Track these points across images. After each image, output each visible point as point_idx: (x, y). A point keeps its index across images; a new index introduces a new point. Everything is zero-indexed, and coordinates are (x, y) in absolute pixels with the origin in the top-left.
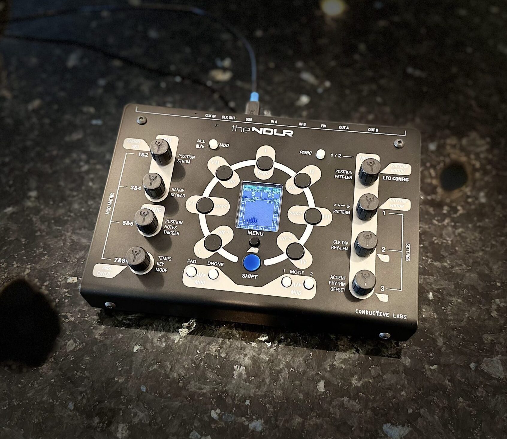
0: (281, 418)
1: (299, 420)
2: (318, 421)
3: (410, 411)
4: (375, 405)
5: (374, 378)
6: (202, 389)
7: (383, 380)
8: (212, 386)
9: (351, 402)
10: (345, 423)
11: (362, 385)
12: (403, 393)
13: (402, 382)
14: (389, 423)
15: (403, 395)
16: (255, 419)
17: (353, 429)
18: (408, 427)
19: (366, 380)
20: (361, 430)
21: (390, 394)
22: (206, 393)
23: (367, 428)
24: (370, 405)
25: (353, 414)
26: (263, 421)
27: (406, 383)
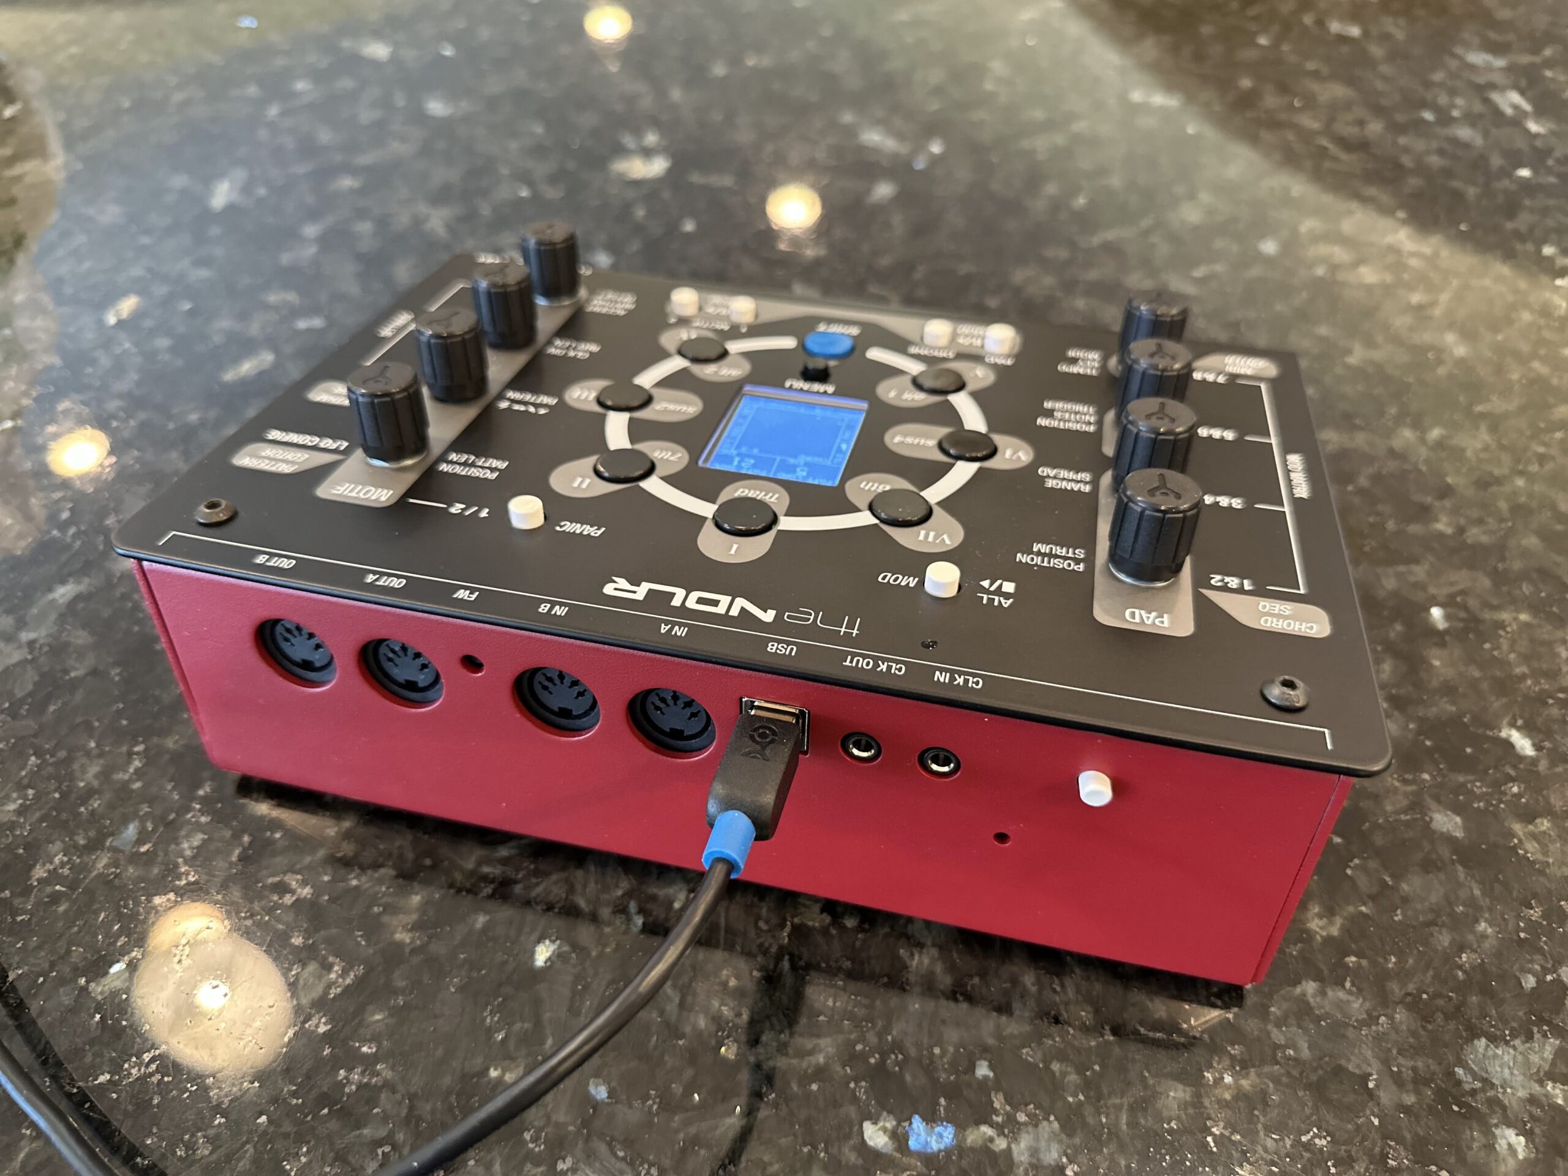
0: (1118, 1101)
1: (1180, 1094)
2: (1245, 1083)
3: (1530, 982)
4: (1411, 987)
5: (1373, 898)
6: (811, 1053)
7: (1405, 900)
8: (840, 1038)
9: (1330, 993)
10: (1339, 1071)
11: (1343, 928)
12: (1482, 926)
13: (1463, 894)
14: (1479, 1037)
15: (1484, 936)
16: (1025, 1124)
17: (1371, 1085)
18: (1545, 1036)
19: (1351, 909)
20: (1398, 1081)
21: (1444, 939)
22: (826, 1064)
23: (1414, 1069)
24: (1395, 988)
25: (1351, 1033)
26: (1056, 1125)
27: (1477, 892)
